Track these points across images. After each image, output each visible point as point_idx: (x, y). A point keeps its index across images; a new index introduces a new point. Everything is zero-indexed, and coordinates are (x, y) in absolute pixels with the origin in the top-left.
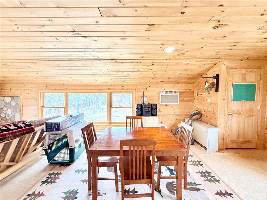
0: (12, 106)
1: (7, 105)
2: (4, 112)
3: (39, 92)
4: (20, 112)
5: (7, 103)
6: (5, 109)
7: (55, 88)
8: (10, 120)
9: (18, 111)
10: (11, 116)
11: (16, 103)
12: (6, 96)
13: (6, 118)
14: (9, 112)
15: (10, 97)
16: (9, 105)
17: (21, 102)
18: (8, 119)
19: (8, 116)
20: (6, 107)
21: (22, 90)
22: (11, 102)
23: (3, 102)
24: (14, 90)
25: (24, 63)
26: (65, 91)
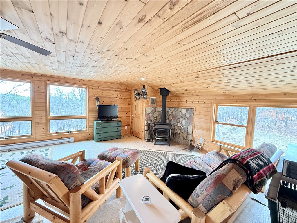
0: (187, 117)
1: (182, 116)
2: (180, 122)
3: (214, 105)
4: (192, 124)
5: (183, 114)
6: (181, 119)
7: (236, 100)
8: (184, 130)
9: (191, 123)
10: (185, 126)
11: (190, 115)
12: (183, 107)
13: (181, 128)
14: (184, 122)
15: (186, 108)
16: (184, 116)
17: (194, 114)
18: (182, 129)
19: (183, 126)
20: (182, 117)
21: (196, 102)
22: (186, 113)
23: (180, 113)
24: (190, 102)
25: (220, 70)
26: (252, 104)
